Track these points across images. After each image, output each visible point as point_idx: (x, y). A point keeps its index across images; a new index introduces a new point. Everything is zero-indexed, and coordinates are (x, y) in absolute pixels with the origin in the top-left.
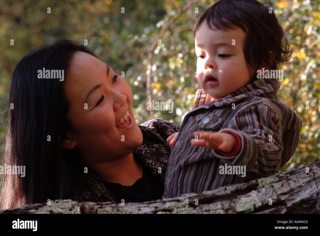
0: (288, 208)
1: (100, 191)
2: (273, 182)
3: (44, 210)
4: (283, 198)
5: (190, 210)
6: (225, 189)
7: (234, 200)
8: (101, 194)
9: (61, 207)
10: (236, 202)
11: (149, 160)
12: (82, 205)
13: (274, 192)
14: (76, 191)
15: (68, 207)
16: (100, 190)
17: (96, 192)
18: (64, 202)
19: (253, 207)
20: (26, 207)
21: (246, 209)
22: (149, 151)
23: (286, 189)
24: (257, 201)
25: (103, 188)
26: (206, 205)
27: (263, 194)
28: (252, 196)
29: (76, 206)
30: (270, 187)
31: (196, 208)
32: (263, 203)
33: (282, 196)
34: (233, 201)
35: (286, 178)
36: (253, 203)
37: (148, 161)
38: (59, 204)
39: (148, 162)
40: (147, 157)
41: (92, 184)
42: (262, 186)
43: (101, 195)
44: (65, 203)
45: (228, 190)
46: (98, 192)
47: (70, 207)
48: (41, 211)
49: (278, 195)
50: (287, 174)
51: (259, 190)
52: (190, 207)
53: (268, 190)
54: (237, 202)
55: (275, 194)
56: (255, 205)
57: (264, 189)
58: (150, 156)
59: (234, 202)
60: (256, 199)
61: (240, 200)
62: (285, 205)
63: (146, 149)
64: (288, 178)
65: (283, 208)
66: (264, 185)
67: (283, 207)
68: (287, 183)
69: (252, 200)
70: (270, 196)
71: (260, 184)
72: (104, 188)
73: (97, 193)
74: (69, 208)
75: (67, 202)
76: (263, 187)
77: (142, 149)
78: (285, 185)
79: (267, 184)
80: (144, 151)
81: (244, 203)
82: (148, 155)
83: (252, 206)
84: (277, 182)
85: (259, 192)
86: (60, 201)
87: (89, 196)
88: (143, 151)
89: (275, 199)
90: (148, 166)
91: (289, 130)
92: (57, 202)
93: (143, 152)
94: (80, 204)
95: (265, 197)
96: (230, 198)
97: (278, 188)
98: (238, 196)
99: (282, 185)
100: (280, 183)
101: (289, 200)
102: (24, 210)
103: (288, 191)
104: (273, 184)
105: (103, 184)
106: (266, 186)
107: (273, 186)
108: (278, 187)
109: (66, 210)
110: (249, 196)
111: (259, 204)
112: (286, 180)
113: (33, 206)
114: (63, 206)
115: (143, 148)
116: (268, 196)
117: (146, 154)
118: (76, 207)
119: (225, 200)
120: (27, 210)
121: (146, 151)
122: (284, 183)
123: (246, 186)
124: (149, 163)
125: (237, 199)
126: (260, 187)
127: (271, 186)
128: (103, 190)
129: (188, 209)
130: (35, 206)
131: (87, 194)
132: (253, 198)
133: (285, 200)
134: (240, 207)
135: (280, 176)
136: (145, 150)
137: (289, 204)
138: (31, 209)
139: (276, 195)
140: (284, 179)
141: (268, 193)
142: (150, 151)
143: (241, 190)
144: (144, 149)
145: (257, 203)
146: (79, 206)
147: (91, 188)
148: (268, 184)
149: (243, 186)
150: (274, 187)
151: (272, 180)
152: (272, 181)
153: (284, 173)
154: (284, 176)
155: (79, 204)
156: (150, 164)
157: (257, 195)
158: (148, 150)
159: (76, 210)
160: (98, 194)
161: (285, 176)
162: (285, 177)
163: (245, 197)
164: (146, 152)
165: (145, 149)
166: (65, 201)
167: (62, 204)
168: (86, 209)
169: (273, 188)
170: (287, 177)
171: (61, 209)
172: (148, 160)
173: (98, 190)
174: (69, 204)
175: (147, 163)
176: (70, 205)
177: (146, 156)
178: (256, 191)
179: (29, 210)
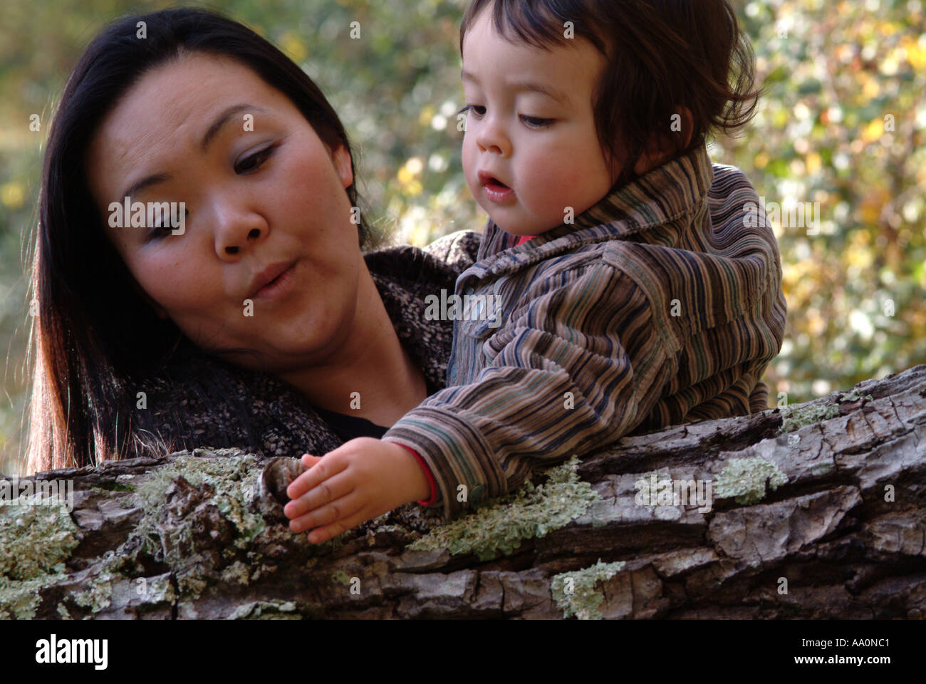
0: (864, 493)
1: (312, 435)
2: (823, 417)
3: (160, 477)
4: (851, 463)
5: (582, 490)
6: (686, 432)
7: (709, 464)
8: (315, 442)
9: (209, 470)
10: (714, 469)
11: (439, 363)
12: (270, 465)
13: (826, 446)
14: (246, 433)
15: (229, 470)
16: (314, 433)
17: (303, 437)
18: (218, 455)
19: (763, 486)
20: (110, 466)
21: (742, 491)
22: (442, 336)
23: (860, 438)
24: (776, 469)
25: (320, 430)
26: (628, 477)
27: (793, 449)
28: (760, 454)
29: (252, 467)
30: (813, 431)
31: (598, 485)
32: (790, 476)
33: (847, 457)
34: (705, 467)
35: (862, 406)
36: (763, 474)
37: (436, 366)
38: (205, 460)
39: (435, 369)
40: (435, 353)
41: (291, 414)
42: (791, 428)
43: (315, 446)
44: (220, 459)
45: (691, 434)
46: (307, 436)
47: (236, 470)
48: (153, 479)
49: (835, 455)
50: (866, 393)
51: (782, 437)
52: (580, 480)
53: (809, 438)
54: (718, 470)
55: (827, 451)
56: (768, 481)
57: (796, 437)
58: (445, 352)
59: (710, 471)
60: (773, 463)
61: (727, 465)
62: (857, 482)
63: (436, 331)
64: (868, 405)
65: (851, 493)
66: (799, 423)
67: (850, 488)
68: (863, 421)
69: (760, 465)
70: (814, 456)
71: (785, 421)
72: (323, 428)
73: (305, 439)
74: (232, 472)
75: (227, 456)
76: (795, 428)
77: (424, 327)
78: (856, 426)
79: (807, 422)
80: (429, 336)
81: (737, 474)
82: (439, 348)
83: (761, 482)
84: (835, 416)
85: (781, 443)
86: (208, 453)
87: (282, 447)
88: (425, 333)
89: (827, 465)
90: (433, 379)
91: (714, 329)
92: (198, 455)
93: (425, 336)
94: (266, 463)
95: (798, 459)
96: (698, 458)
97: (838, 434)
98: (721, 454)
99: (849, 427)
100: (844, 421)
101: (868, 470)
102: (102, 475)
103: (866, 444)
104: (824, 422)
105: (319, 419)
106: (803, 428)
107: (822, 428)
108: (838, 431)
109: (223, 478)
110: (754, 454)
111: (781, 479)
112: (860, 410)
113: (129, 464)
114: (214, 467)
115: (427, 325)
116: (808, 454)
117: (433, 345)
118: (251, 471)
119: (683, 465)
120: (113, 476)
121: (434, 336)
122: (854, 419)
123: (744, 426)
124: (439, 370)
125: (718, 463)
126: (784, 431)
127: (816, 427)
128: (321, 434)
129: (575, 486)
130: (134, 464)
131: (276, 442)
132: (764, 462)
133: (856, 469)
134: (724, 485)
135: (843, 399)
136: (430, 333)
137: (868, 482)
138: (123, 472)
139: (832, 453)
140: (857, 409)
141: (807, 446)
142: (447, 336)
143: (729, 435)
144: (428, 329)
145: (775, 475)
146: (260, 467)
147: (288, 426)
148: (810, 423)
149: (735, 424)
150: (825, 431)
151: (822, 411)
152: (820, 414)
153: (856, 390)
154: (855, 399)
155: (262, 463)
156: (441, 375)
157: (776, 453)
158: (440, 332)
159: (252, 478)
160: (307, 441)
161: (859, 399)
162: (859, 404)
163: (740, 457)
164: (433, 340)
165: (433, 331)
166: (223, 451)
167: (214, 460)
168: (281, 476)
169: (823, 433)
170: (865, 402)
171: (210, 474)
172: (435, 362)
173: (308, 432)
174: (234, 460)
175: (432, 371)
176: (235, 463)
177: (432, 351)
178: (773, 441)
179: (117, 476)
